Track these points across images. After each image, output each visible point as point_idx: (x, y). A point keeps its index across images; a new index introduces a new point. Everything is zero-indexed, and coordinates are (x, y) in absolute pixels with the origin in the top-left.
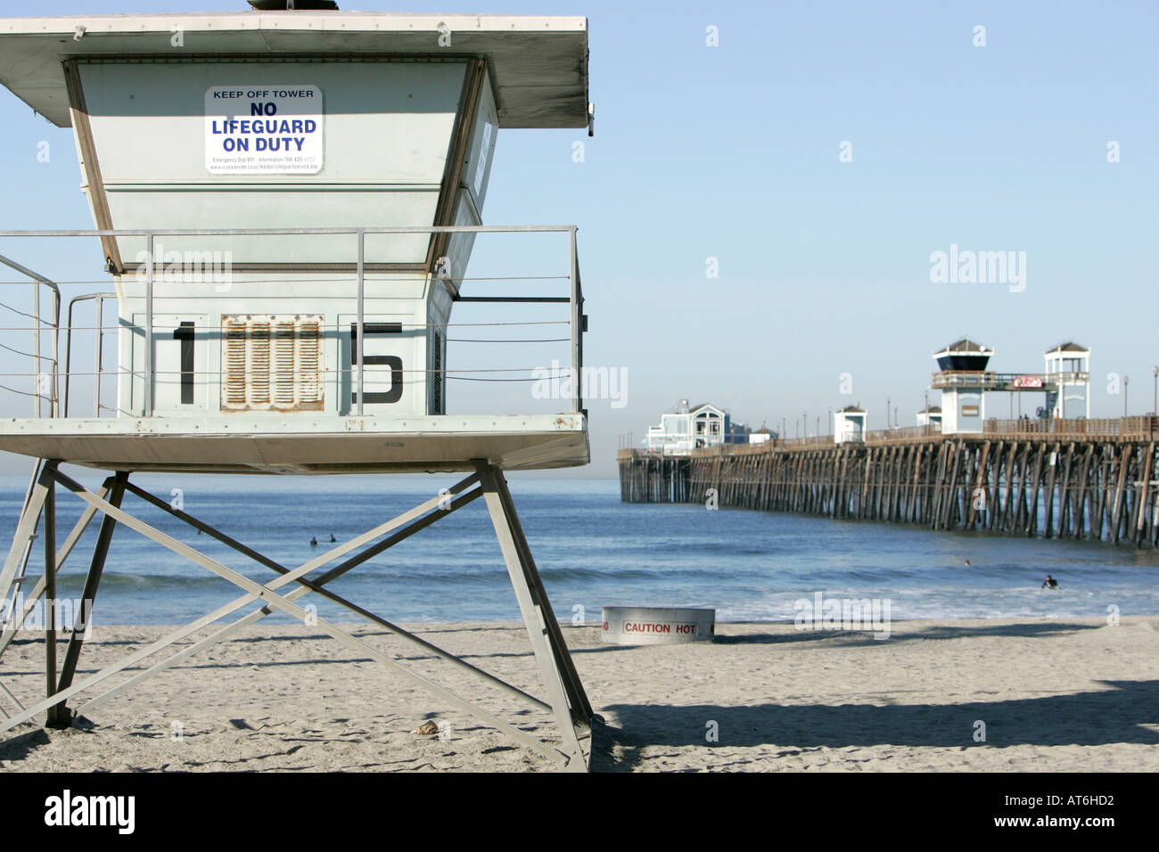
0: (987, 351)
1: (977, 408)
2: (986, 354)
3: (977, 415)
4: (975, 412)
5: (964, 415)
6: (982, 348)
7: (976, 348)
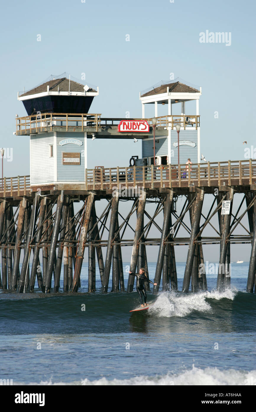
0: (90, 90)
1: (79, 155)
2: (90, 94)
3: (79, 164)
4: (77, 160)
5: (65, 164)
6: (86, 88)
7: (80, 88)
